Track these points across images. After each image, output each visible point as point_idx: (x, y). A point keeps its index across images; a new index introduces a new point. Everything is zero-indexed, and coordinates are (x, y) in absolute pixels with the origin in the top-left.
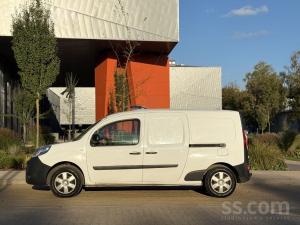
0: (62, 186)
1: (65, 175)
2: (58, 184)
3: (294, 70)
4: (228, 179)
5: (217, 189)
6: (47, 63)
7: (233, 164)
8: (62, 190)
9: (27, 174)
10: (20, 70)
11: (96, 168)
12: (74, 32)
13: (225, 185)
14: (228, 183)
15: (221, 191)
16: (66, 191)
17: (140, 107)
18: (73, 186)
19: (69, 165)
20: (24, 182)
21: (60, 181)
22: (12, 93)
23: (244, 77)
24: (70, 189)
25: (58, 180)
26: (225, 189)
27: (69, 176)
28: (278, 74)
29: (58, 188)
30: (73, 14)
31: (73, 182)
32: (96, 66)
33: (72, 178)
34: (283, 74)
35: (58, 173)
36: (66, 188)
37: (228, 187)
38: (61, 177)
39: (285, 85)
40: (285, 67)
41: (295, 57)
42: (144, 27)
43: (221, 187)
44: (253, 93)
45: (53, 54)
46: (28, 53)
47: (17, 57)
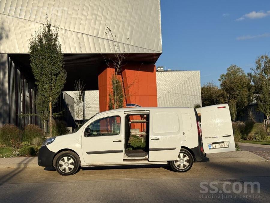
0: (64, 167)
1: (66, 158)
2: (61, 165)
3: (259, 71)
4: (187, 158)
5: (179, 166)
6: (57, 75)
7: (190, 147)
8: (64, 170)
9: (39, 159)
10: (36, 80)
11: (89, 153)
12: (80, 49)
13: (185, 163)
14: (187, 161)
15: (182, 167)
16: (67, 171)
17: (133, 105)
18: (72, 167)
19: (69, 152)
20: (37, 165)
21: (62, 163)
22: (35, 97)
23: (219, 78)
24: (70, 169)
25: (61, 162)
26: (184, 166)
27: (69, 159)
28: (246, 74)
29: (61, 169)
30: (80, 35)
31: (72, 164)
32: (99, 74)
33: (71, 161)
34: (250, 75)
35: (61, 158)
36: (67, 168)
37: (187, 164)
38: (63, 160)
39: (252, 83)
40: (251, 69)
41: (259, 60)
42: (135, 43)
43: (182, 165)
44: (226, 90)
45: (61, 68)
46: (42, 68)
47: (34, 71)
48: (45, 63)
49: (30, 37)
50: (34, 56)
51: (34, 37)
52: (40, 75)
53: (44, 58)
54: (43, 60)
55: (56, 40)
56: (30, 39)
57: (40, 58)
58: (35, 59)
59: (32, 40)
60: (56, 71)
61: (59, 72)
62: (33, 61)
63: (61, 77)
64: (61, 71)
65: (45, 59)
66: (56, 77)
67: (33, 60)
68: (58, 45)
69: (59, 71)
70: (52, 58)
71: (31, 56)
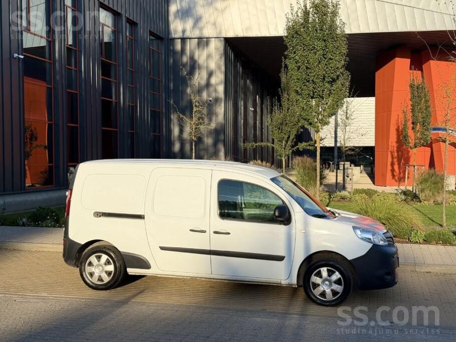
6: (333, 82)
17: (445, 129)
45: (341, 68)
46: (307, 68)
47: (292, 74)
48: (313, 58)
49: (288, 10)
50: (293, 47)
51: (295, 9)
52: (304, 83)
53: (312, 50)
54: (310, 53)
55: (335, 14)
56: (287, 15)
57: (304, 50)
58: (295, 53)
59: (290, 16)
60: (332, 75)
61: (338, 77)
62: (292, 55)
63: (340, 86)
64: (341, 75)
65: (312, 52)
66: (332, 86)
67: (291, 53)
68: (338, 24)
69: (338, 73)
70: (327, 50)
71: (289, 47)
